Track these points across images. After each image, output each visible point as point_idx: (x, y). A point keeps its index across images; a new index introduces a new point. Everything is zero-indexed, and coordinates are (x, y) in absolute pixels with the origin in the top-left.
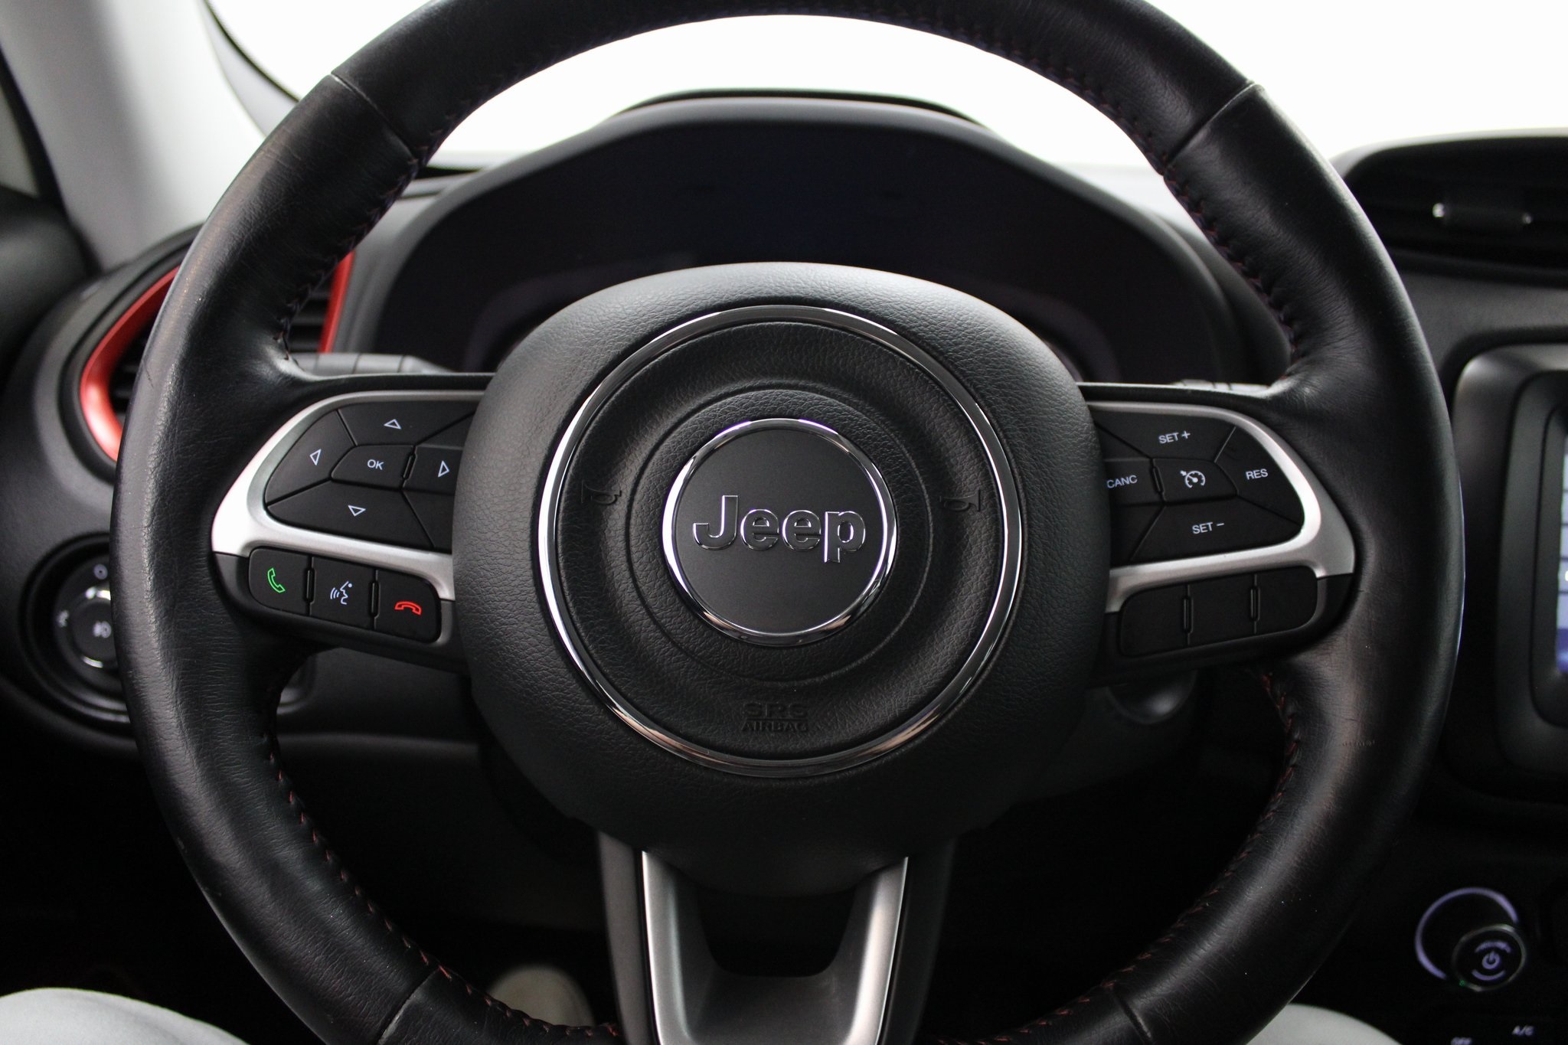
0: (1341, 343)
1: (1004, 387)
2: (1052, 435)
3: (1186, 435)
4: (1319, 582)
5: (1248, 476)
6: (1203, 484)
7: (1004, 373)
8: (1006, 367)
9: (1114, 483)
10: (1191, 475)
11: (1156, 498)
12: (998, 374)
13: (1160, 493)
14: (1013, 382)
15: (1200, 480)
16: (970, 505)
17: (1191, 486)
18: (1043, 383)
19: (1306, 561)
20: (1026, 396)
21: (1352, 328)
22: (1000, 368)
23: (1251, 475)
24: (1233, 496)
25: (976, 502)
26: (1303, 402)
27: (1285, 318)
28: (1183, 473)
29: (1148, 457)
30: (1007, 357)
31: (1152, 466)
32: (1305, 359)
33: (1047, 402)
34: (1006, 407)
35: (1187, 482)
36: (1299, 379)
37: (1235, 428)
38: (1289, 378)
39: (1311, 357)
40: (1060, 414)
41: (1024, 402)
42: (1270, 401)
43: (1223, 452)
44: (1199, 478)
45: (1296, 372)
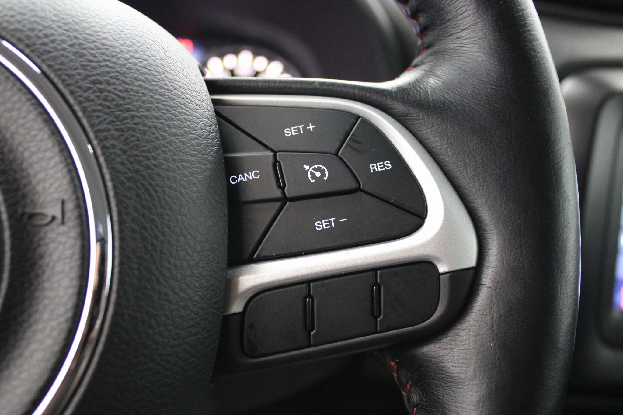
0: (464, 33)
1: (100, 83)
2: (154, 134)
3: (311, 127)
4: (441, 277)
5: (371, 169)
6: (325, 178)
7: (101, 67)
8: (105, 60)
9: (237, 179)
10: (314, 169)
11: (278, 193)
12: (94, 68)
13: (282, 189)
14: (111, 77)
15: (323, 175)
16: (54, 218)
17: (313, 181)
18: (150, 77)
19: (429, 256)
20: (126, 91)
21: (474, 18)
22: (97, 62)
23: (375, 168)
24: (358, 189)
25: (58, 214)
26: (427, 92)
27: (411, 10)
28: (307, 167)
29: (272, 150)
30: (108, 49)
31: (276, 161)
32: (430, 51)
33: (152, 97)
34: (100, 105)
35: (310, 176)
36: (425, 70)
37: (360, 119)
38: (415, 69)
39: (435, 48)
40: (167, 110)
41: (124, 99)
42: (394, 92)
43: (347, 144)
44: (322, 172)
45: (422, 63)
